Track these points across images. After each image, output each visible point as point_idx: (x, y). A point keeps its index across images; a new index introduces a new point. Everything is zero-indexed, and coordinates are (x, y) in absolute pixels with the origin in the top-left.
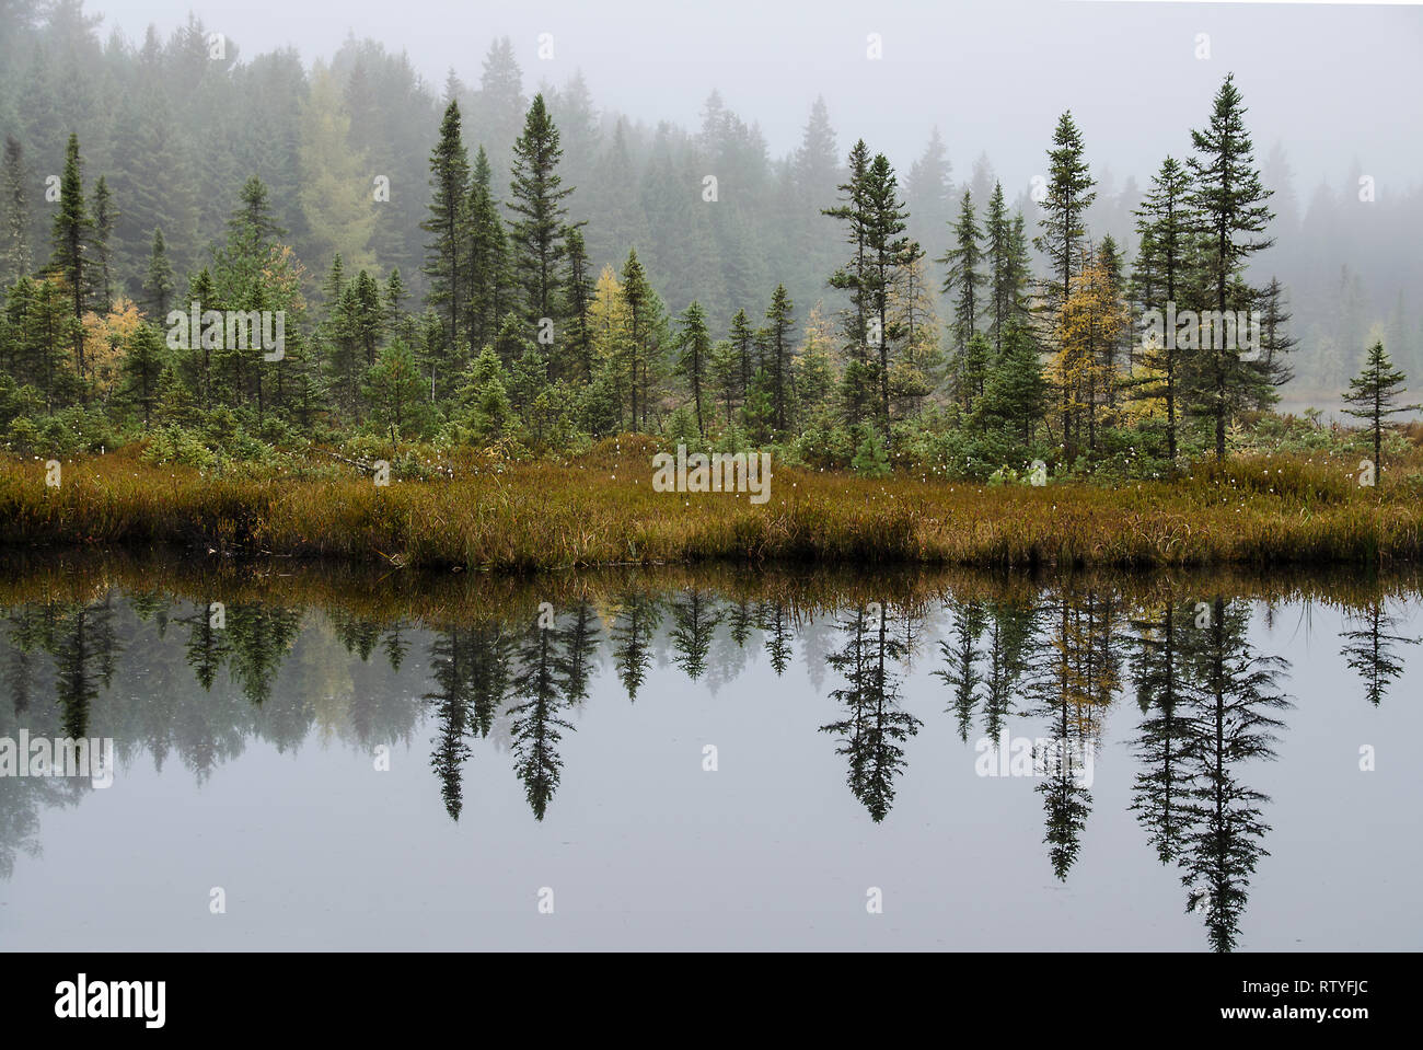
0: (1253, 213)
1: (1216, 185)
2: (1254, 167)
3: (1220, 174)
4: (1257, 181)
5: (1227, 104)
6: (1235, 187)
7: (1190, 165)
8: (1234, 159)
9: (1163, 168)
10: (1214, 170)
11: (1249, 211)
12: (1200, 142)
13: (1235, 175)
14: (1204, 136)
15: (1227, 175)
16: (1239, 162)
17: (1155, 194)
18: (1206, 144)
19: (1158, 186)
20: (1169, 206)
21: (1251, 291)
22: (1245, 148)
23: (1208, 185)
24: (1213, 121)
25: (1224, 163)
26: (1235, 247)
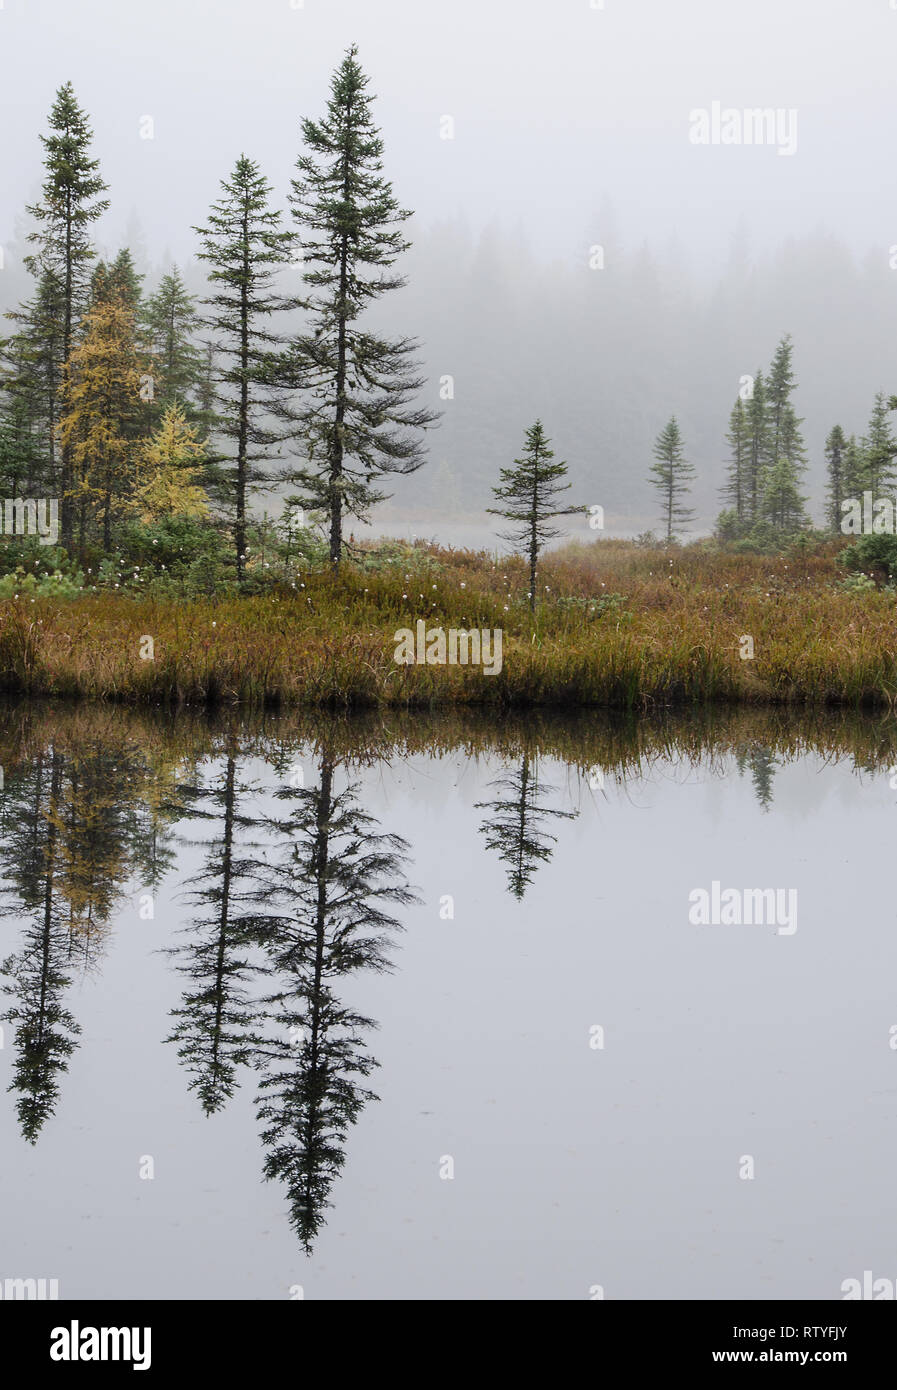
0: (380, 239)
1: (338, 197)
2: (385, 176)
3: (340, 183)
4: (391, 197)
5: (349, 88)
6: (361, 203)
7: (302, 166)
8: (357, 163)
9: (236, 171)
10: (334, 177)
11: (375, 236)
12: (315, 137)
13: (361, 186)
14: (321, 128)
15: (350, 184)
16: (365, 169)
17: (225, 206)
18: (323, 141)
19: (228, 196)
20: (244, 223)
21: (379, 344)
22: (372, 150)
23: (328, 196)
24: (333, 109)
25: (345, 168)
26: (360, 284)
